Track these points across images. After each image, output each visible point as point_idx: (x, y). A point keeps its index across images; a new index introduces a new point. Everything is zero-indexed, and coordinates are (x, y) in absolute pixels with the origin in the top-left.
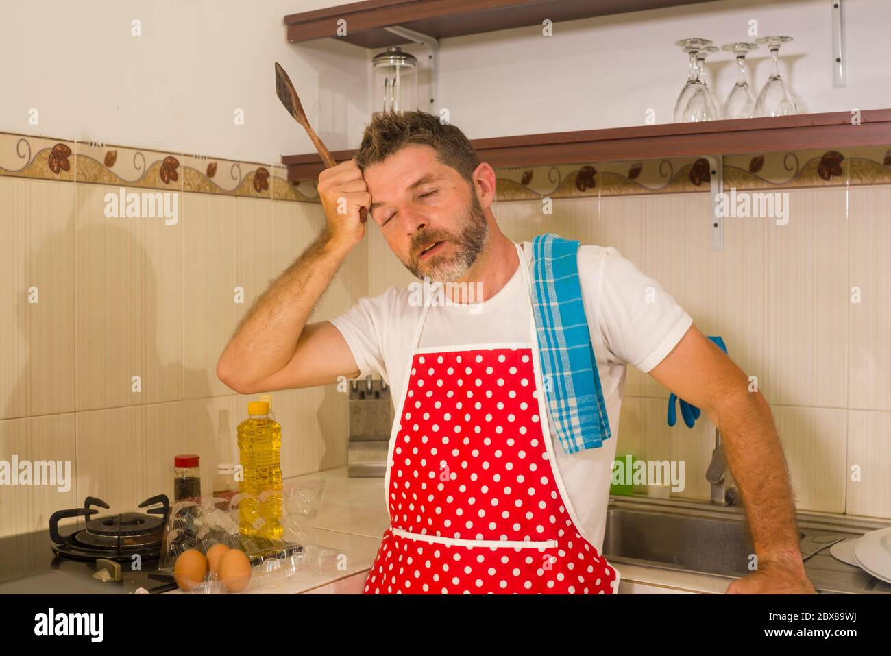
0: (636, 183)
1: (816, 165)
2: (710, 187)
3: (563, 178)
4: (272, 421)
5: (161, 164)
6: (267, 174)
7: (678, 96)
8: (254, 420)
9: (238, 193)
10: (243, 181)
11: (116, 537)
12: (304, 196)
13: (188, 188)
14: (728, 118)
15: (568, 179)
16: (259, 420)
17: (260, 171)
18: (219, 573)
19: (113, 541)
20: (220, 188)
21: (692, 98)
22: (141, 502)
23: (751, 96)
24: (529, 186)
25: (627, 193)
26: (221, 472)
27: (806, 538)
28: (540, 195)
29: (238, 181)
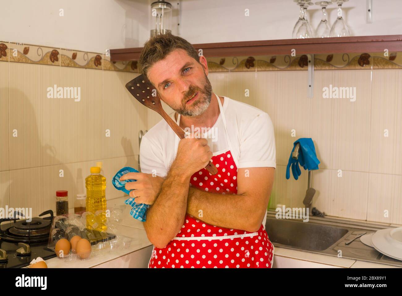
0: (273, 66)
1: (358, 59)
2: (308, 68)
3: (239, 62)
4: (102, 176)
5: (50, 53)
6: (101, 58)
7: (294, 25)
8: (93, 175)
9: (87, 67)
10: (89, 62)
11: (28, 231)
12: (118, 69)
13: (63, 64)
14: (317, 37)
15: (242, 63)
16: (95, 176)
17: (98, 57)
18: (76, 250)
19: (27, 233)
20: (78, 64)
21: (301, 26)
22: (40, 213)
23: (328, 26)
24: (223, 66)
25: (269, 70)
26: (78, 198)
27: (348, 232)
28: (228, 70)
29: (87, 61)
